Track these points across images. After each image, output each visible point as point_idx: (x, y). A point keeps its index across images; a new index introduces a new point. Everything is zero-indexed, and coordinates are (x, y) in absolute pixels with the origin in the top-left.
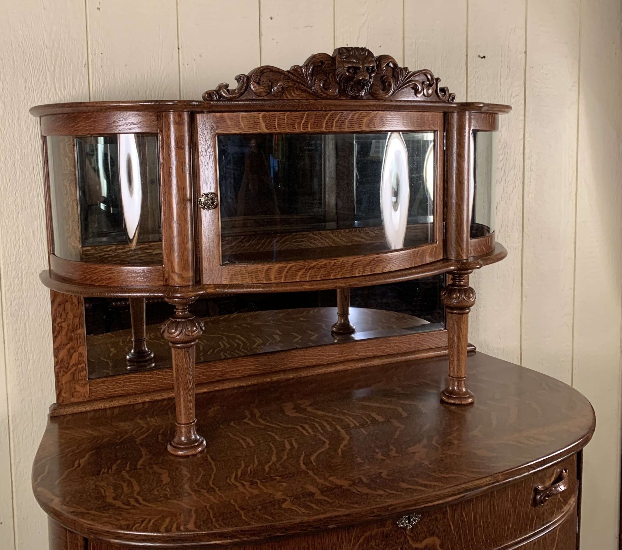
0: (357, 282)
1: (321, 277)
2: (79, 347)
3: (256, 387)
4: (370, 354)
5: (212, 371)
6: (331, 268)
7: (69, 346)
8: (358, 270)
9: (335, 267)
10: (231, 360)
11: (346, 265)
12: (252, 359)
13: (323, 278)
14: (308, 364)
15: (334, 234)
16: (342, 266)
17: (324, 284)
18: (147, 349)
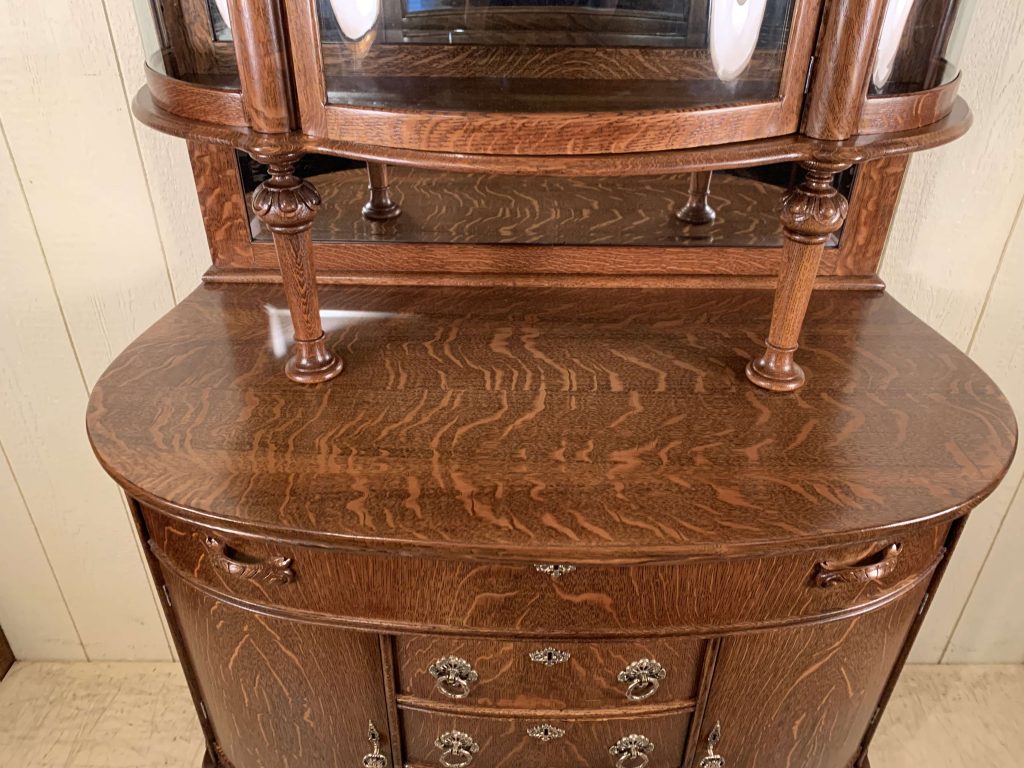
0: (564, 167)
1: (494, 149)
2: (231, 195)
3: (486, 292)
4: (686, 269)
5: (427, 258)
6: (514, 133)
7: (217, 191)
8: (571, 142)
9: (521, 133)
10: (456, 247)
11: (548, 131)
12: (488, 251)
13: (498, 152)
14: (579, 270)
15: (647, 57)
16: (539, 132)
17: (497, 163)
18: (389, 202)
